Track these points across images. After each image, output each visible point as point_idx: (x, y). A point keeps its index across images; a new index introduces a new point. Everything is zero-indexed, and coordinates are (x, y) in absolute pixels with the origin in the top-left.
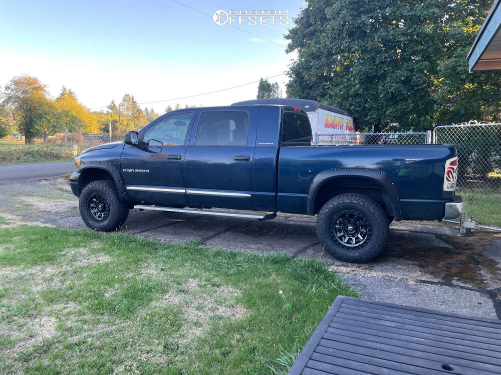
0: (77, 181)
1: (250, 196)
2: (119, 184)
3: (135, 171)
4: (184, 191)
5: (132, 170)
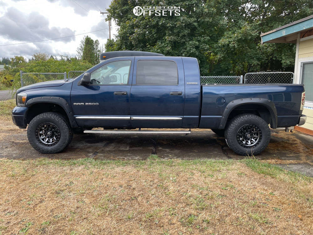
0: (25, 114)
1: (181, 118)
2: (69, 115)
3: (85, 104)
4: (129, 118)
5: (82, 103)
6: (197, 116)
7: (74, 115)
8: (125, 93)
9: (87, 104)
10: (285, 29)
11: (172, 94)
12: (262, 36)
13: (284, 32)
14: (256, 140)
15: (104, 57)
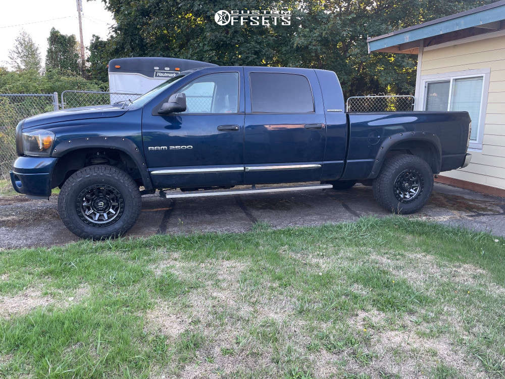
5: (164, 147)
6: (342, 162)
7: (148, 168)
8: (237, 128)
9: (172, 147)
10: (410, 32)
11: (307, 128)
12: (369, 42)
13: (408, 37)
14: (416, 190)
15: (117, 67)
